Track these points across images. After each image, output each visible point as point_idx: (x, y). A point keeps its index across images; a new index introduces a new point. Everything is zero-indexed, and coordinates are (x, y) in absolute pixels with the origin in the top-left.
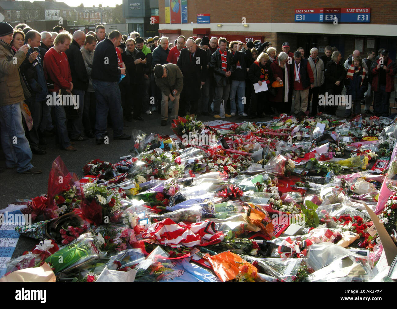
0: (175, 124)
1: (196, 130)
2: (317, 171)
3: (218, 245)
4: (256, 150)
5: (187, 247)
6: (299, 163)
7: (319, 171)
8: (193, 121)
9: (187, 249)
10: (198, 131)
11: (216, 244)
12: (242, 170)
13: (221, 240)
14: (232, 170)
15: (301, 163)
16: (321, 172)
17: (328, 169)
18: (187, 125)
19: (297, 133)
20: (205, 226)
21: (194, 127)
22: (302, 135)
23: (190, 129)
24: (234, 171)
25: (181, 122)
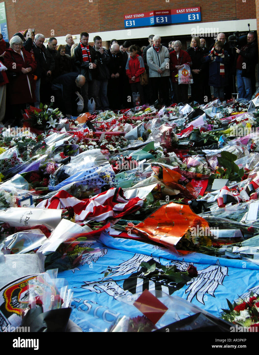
0: (27, 115)
1: (54, 119)
2: (203, 141)
3: (138, 212)
4: (128, 131)
5: (98, 222)
6: (181, 136)
7: (205, 141)
8: (49, 109)
9: (98, 225)
10: (56, 120)
11: (136, 211)
12: (122, 147)
13: (141, 205)
14: (111, 148)
15: (183, 136)
16: (208, 141)
17: (215, 137)
18: (42, 115)
19: (163, 115)
20: (113, 194)
21: (52, 116)
22: (169, 116)
23: (46, 118)
24: (114, 149)
25: (35, 111)
